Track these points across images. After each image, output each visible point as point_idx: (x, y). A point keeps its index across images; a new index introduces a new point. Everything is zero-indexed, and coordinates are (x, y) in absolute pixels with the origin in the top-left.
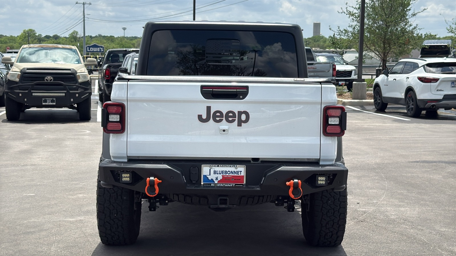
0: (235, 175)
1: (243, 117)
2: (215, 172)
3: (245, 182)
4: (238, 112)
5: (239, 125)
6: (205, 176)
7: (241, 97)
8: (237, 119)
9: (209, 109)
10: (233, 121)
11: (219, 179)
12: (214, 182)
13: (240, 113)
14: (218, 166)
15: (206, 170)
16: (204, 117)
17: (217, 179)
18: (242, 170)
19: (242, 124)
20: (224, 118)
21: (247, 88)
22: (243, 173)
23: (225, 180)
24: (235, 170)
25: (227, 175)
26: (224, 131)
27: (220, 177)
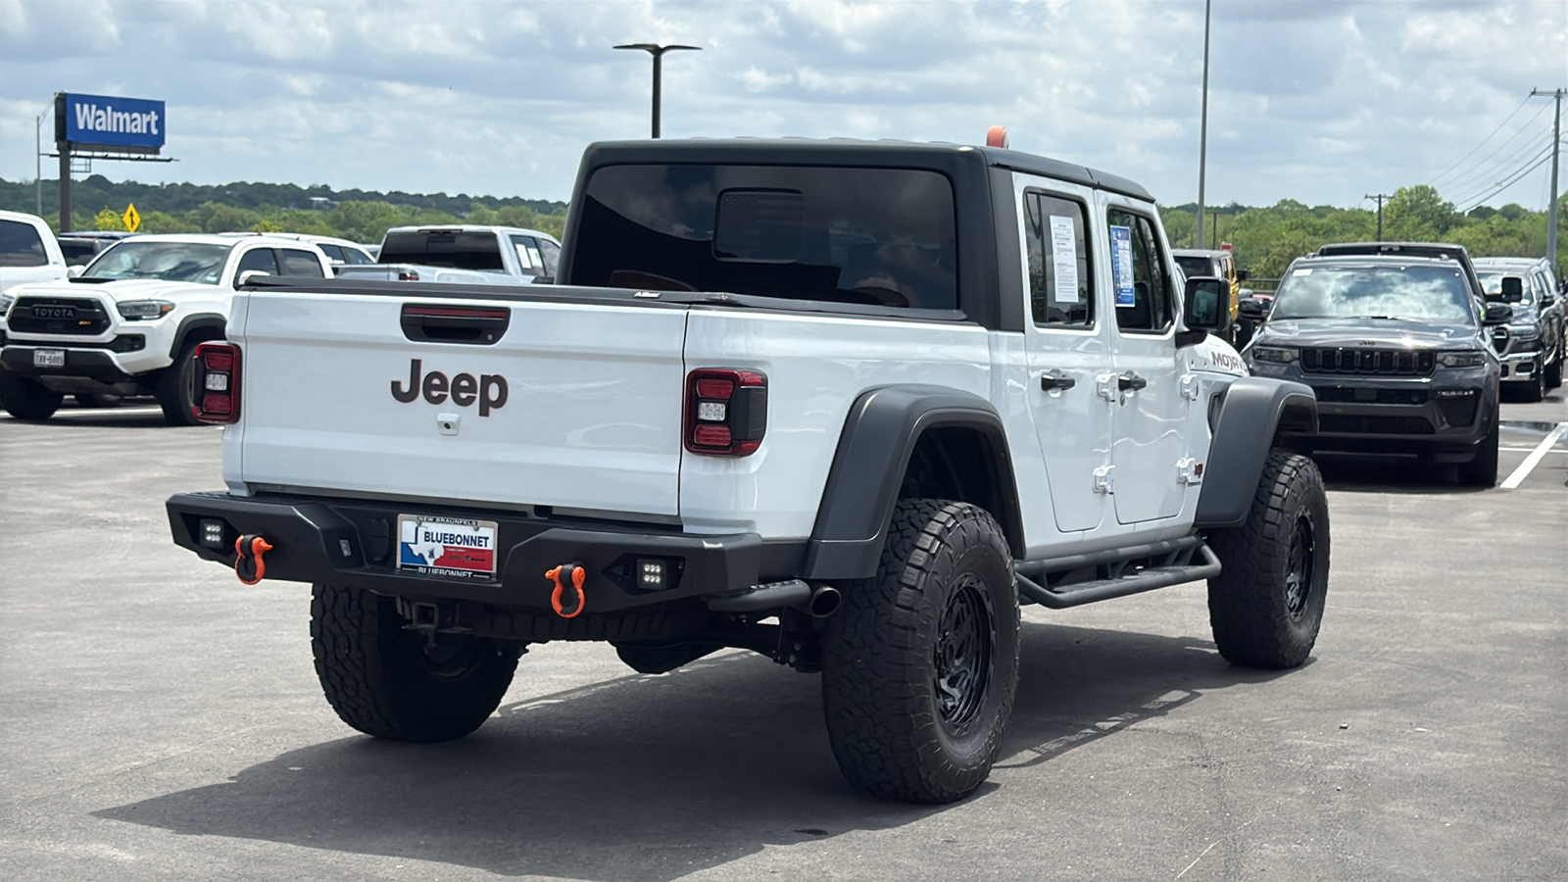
0: (473, 547)
1: (494, 392)
2: (428, 537)
3: (494, 571)
4: (483, 377)
5: (484, 412)
6: (405, 545)
7: (490, 337)
8: (478, 396)
9: (416, 365)
10: (469, 401)
11: (437, 556)
12: (426, 563)
13: (487, 380)
14: (434, 520)
15: (407, 528)
16: (405, 387)
17: (432, 554)
18: (487, 534)
19: (491, 410)
20: (449, 393)
21: (506, 311)
22: (491, 545)
23: (449, 558)
24: (475, 534)
25: (455, 545)
26: (447, 426)
27: (439, 552)
